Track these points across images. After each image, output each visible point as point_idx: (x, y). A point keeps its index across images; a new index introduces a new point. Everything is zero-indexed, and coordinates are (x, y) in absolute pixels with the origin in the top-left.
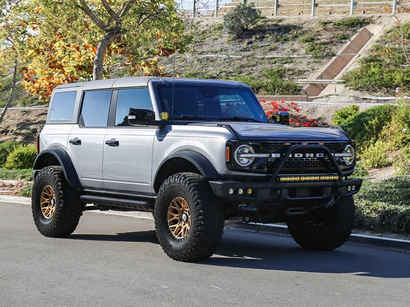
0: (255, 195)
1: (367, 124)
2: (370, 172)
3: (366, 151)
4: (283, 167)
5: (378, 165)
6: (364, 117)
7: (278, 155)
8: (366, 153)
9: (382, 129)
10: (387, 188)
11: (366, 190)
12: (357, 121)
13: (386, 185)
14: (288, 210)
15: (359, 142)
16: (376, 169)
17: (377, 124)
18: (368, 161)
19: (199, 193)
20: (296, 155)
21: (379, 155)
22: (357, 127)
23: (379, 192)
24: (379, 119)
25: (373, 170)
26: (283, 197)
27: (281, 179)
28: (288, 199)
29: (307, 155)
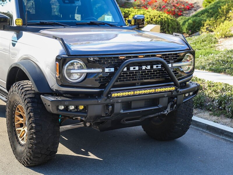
0: (87, 111)
1: (220, 8)
2: (219, 40)
3: (218, 27)
4: (117, 81)
5: (225, 36)
6: (219, 3)
7: (112, 70)
8: (218, 29)
9: (229, 12)
10: (229, 57)
11: (214, 58)
12: (215, 6)
13: (228, 56)
14: (125, 119)
15: (215, 20)
16: (223, 39)
17: (227, 9)
18: (218, 33)
19: (32, 106)
20: (132, 69)
21: (226, 30)
22: (215, 9)
23: (223, 61)
24: (228, 5)
25: (221, 40)
26: (116, 111)
27: (113, 95)
28: (121, 113)
29: (144, 67)
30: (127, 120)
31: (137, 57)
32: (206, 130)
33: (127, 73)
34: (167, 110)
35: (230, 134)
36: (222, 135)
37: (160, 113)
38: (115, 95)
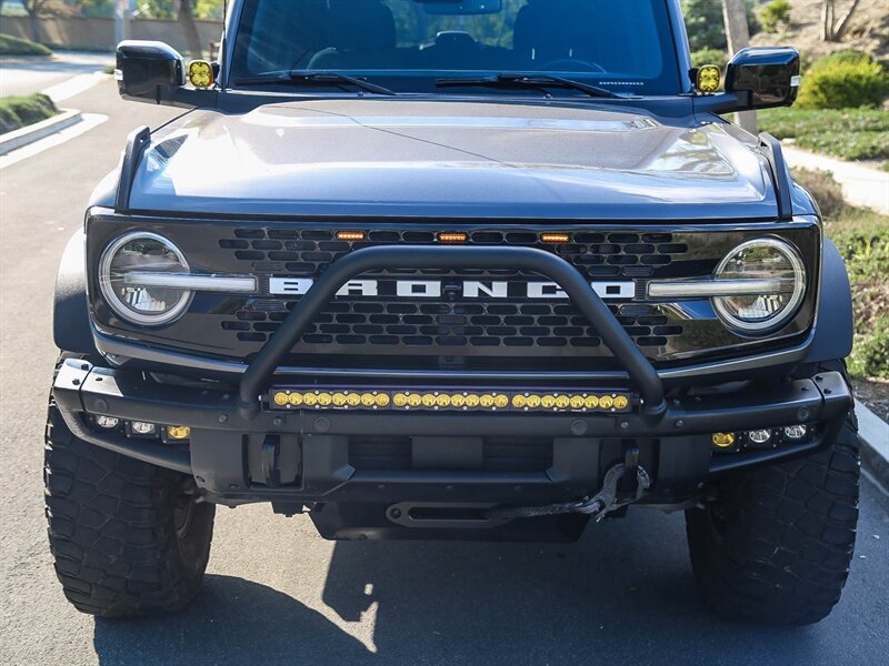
7: (302, 288)
14: (405, 507)
27: (281, 398)
29: (471, 289)
31: (427, 238)
33: (380, 308)
34: (599, 496)
37: (567, 505)
38: (287, 398)
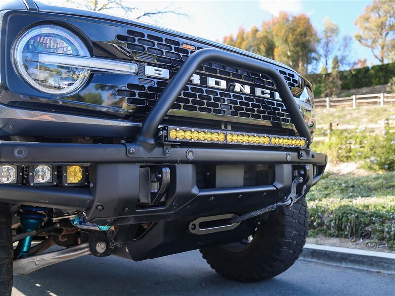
0: (92, 185)
14: (197, 222)
20: (211, 82)
26: (180, 189)
27: (173, 134)
28: (194, 195)
30: (203, 225)
32: (311, 258)
33: (202, 90)
34: (291, 195)
35: (360, 257)
36: (345, 262)
38: (177, 134)
